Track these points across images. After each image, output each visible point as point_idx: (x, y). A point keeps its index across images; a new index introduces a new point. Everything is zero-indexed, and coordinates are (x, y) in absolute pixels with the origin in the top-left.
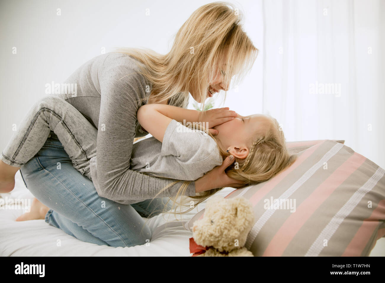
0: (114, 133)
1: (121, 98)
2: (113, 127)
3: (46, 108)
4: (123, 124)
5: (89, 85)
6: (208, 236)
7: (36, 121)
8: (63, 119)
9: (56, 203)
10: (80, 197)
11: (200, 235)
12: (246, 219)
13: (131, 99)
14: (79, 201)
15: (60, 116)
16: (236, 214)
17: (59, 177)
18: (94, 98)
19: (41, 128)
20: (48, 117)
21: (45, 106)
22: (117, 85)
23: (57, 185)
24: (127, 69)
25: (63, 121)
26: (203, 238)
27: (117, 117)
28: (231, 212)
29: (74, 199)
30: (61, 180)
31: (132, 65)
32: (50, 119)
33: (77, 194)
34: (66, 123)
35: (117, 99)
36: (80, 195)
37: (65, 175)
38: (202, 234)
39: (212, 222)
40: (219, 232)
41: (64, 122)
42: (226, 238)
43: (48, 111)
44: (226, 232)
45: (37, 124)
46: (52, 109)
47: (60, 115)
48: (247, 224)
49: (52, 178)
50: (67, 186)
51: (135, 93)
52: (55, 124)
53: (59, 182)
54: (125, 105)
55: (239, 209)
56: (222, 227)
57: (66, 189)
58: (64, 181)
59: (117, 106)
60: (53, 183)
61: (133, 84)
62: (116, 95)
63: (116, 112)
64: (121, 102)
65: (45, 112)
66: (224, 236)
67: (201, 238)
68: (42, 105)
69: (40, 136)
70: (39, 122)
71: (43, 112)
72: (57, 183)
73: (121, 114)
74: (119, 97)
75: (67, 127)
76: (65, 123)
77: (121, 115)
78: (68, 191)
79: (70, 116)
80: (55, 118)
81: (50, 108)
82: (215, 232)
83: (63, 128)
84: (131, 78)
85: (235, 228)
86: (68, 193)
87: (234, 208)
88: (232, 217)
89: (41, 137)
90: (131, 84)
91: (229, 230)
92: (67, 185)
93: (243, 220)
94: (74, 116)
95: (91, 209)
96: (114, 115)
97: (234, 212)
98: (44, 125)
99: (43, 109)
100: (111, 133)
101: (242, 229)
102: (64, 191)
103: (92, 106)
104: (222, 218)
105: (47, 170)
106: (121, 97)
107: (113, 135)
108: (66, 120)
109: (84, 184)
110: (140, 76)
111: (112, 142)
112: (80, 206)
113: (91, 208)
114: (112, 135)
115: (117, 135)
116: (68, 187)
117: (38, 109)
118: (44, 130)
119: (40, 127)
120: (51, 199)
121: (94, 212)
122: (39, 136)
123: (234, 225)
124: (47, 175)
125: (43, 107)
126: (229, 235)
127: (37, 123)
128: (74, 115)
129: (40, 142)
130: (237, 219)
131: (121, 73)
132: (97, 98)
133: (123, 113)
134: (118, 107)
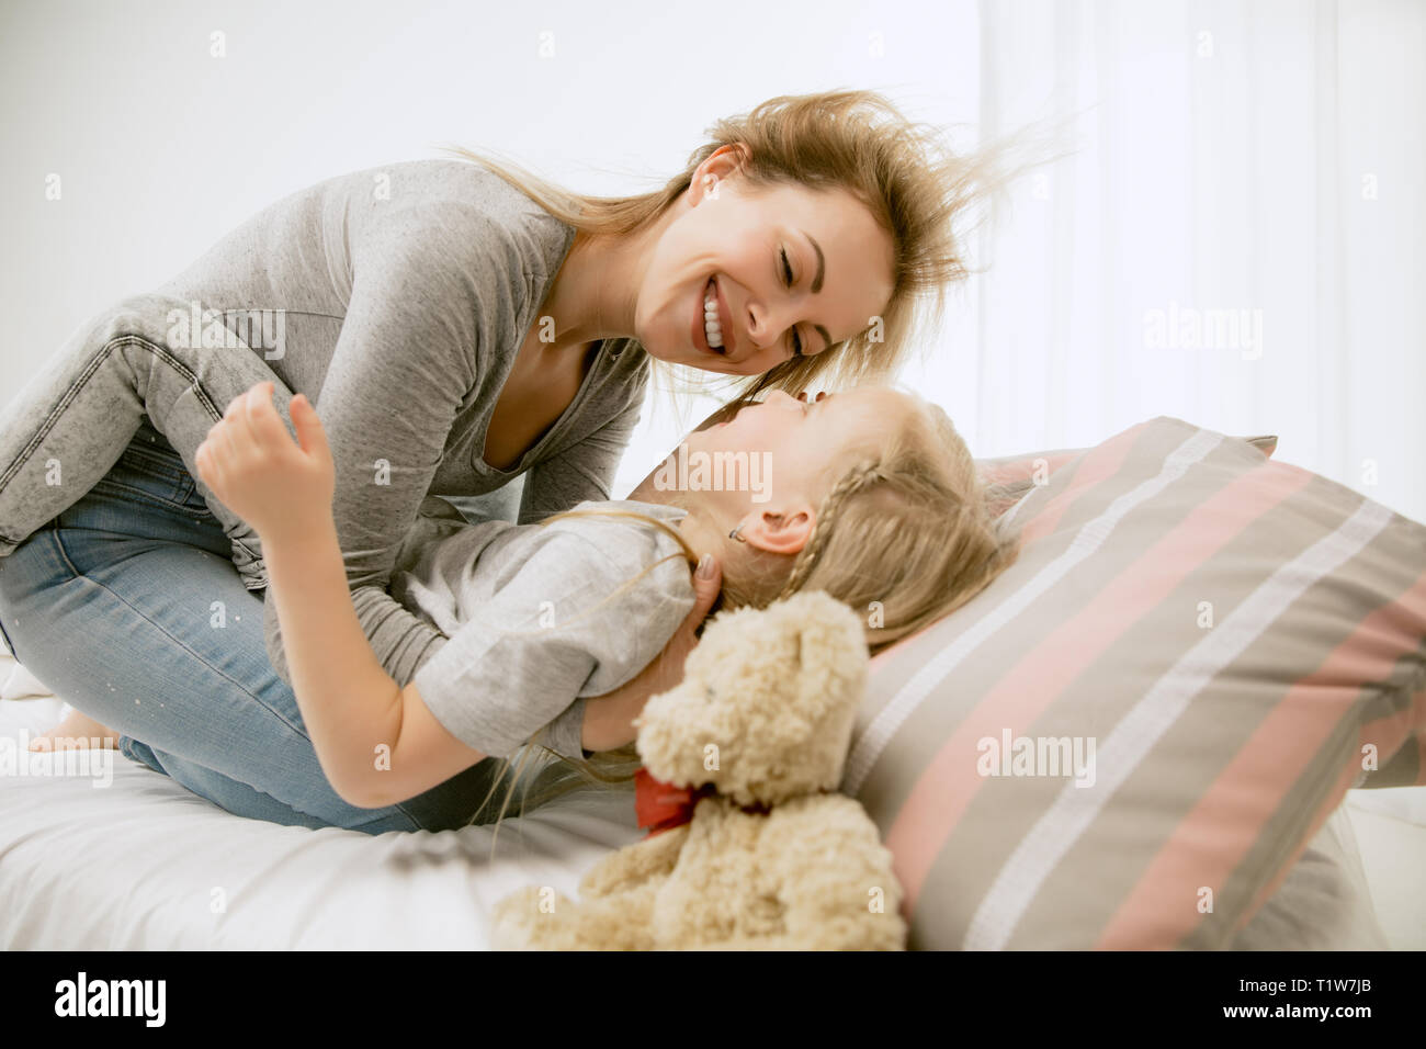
0: (363, 434)
1: (421, 314)
2: (364, 411)
3: (132, 332)
4: (406, 407)
5: (307, 270)
6: (692, 742)
7: (90, 381)
8: (201, 376)
9: (138, 702)
10: (228, 666)
11: (662, 740)
12: (833, 673)
13: (457, 322)
14: (226, 681)
15: (187, 368)
16: (797, 659)
17: (140, 599)
18: (316, 318)
19: (102, 412)
20: (140, 367)
21: (132, 328)
22: (417, 264)
23: (133, 633)
24: (466, 214)
25: (201, 386)
26: (673, 749)
27: (392, 377)
28: (780, 653)
29: (206, 676)
30: (148, 611)
31: (485, 206)
32: (151, 378)
33: (214, 656)
34: (214, 392)
35: (406, 313)
36: (226, 659)
37: (161, 593)
38: (669, 735)
39: (710, 692)
40: (731, 725)
41: (206, 388)
42: (763, 746)
43: (143, 346)
44: (757, 723)
45: (93, 391)
46: (159, 340)
47: (189, 363)
48: (836, 689)
49: (111, 606)
50: (173, 632)
51: (476, 305)
52: (169, 397)
53: (140, 619)
54: (430, 340)
55: (806, 638)
56: (745, 707)
57: (170, 641)
58: (161, 614)
59: (399, 336)
60: (118, 625)
61: (476, 270)
62: (407, 298)
63: (389, 360)
64: (419, 327)
65: (133, 352)
66: (751, 739)
67: (665, 749)
68: (121, 324)
69: (93, 438)
70: (101, 387)
71: (122, 351)
72: (134, 625)
73: (409, 369)
74: (415, 307)
75: (215, 407)
76: (209, 391)
77: (408, 373)
78: (179, 650)
79: (229, 368)
80: (169, 372)
81: (150, 336)
82: (720, 725)
83: (202, 412)
84: (474, 247)
85: (796, 711)
86: (179, 655)
87: (791, 633)
88: (784, 669)
89: (96, 446)
90: (470, 271)
91: (770, 718)
92: (173, 626)
93: (823, 675)
94: (244, 369)
95: (272, 708)
96: (381, 369)
97: (791, 652)
98: (116, 401)
99: (124, 338)
100: (351, 430)
101: (820, 710)
102: (165, 649)
103: (308, 351)
104: (747, 672)
105: (91, 578)
106: (423, 309)
107: (357, 443)
108: (213, 383)
109: (238, 618)
110: (508, 246)
111: (346, 464)
112: (231, 701)
113: (274, 704)
114: (353, 440)
115: (374, 442)
116: (177, 632)
117: (106, 337)
118: (114, 418)
119: (101, 403)
120: (113, 690)
121: (286, 720)
122: (90, 439)
123: (790, 699)
124: (92, 596)
125: (126, 330)
126: (771, 734)
127: (91, 387)
128: (242, 365)
129: (91, 464)
130: (801, 677)
131: (442, 225)
132: (330, 320)
133: (417, 366)
134: (402, 343)
